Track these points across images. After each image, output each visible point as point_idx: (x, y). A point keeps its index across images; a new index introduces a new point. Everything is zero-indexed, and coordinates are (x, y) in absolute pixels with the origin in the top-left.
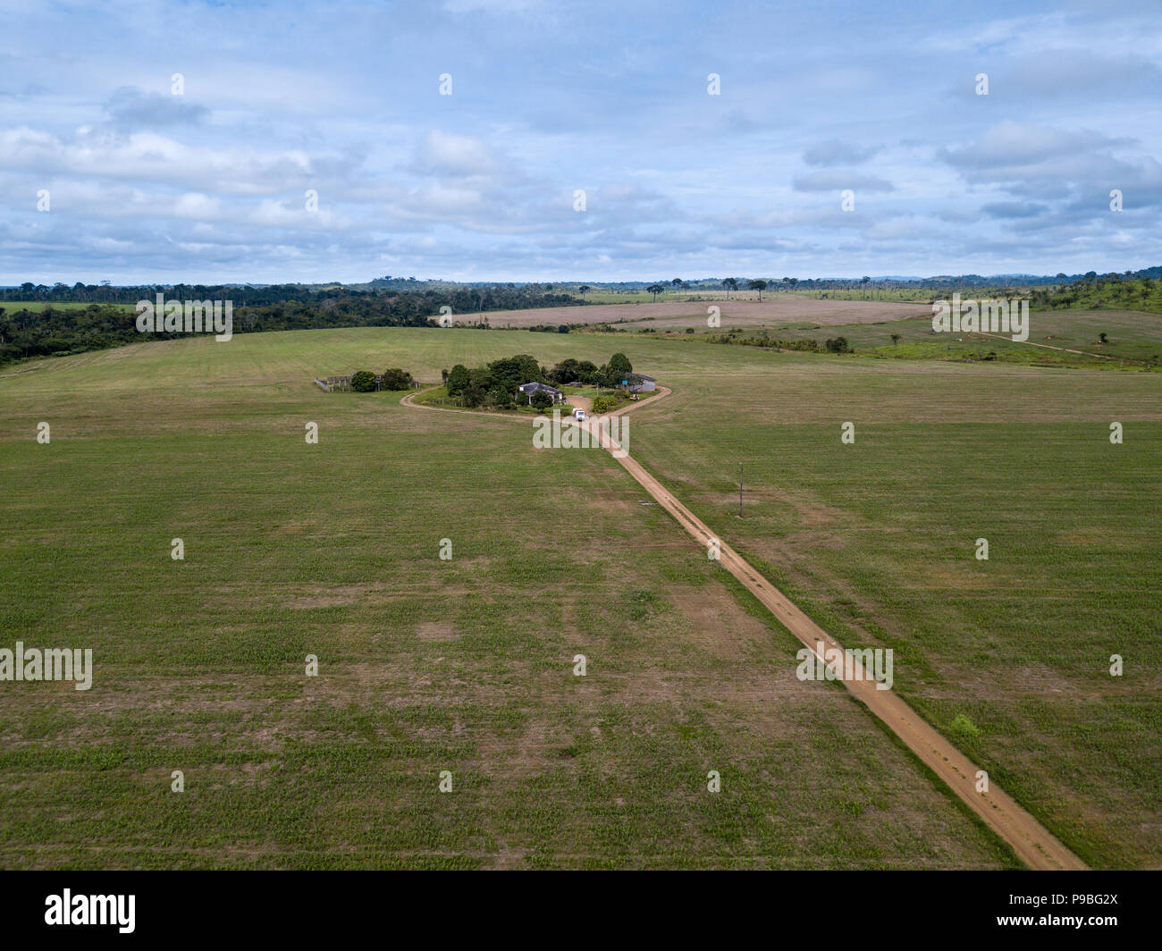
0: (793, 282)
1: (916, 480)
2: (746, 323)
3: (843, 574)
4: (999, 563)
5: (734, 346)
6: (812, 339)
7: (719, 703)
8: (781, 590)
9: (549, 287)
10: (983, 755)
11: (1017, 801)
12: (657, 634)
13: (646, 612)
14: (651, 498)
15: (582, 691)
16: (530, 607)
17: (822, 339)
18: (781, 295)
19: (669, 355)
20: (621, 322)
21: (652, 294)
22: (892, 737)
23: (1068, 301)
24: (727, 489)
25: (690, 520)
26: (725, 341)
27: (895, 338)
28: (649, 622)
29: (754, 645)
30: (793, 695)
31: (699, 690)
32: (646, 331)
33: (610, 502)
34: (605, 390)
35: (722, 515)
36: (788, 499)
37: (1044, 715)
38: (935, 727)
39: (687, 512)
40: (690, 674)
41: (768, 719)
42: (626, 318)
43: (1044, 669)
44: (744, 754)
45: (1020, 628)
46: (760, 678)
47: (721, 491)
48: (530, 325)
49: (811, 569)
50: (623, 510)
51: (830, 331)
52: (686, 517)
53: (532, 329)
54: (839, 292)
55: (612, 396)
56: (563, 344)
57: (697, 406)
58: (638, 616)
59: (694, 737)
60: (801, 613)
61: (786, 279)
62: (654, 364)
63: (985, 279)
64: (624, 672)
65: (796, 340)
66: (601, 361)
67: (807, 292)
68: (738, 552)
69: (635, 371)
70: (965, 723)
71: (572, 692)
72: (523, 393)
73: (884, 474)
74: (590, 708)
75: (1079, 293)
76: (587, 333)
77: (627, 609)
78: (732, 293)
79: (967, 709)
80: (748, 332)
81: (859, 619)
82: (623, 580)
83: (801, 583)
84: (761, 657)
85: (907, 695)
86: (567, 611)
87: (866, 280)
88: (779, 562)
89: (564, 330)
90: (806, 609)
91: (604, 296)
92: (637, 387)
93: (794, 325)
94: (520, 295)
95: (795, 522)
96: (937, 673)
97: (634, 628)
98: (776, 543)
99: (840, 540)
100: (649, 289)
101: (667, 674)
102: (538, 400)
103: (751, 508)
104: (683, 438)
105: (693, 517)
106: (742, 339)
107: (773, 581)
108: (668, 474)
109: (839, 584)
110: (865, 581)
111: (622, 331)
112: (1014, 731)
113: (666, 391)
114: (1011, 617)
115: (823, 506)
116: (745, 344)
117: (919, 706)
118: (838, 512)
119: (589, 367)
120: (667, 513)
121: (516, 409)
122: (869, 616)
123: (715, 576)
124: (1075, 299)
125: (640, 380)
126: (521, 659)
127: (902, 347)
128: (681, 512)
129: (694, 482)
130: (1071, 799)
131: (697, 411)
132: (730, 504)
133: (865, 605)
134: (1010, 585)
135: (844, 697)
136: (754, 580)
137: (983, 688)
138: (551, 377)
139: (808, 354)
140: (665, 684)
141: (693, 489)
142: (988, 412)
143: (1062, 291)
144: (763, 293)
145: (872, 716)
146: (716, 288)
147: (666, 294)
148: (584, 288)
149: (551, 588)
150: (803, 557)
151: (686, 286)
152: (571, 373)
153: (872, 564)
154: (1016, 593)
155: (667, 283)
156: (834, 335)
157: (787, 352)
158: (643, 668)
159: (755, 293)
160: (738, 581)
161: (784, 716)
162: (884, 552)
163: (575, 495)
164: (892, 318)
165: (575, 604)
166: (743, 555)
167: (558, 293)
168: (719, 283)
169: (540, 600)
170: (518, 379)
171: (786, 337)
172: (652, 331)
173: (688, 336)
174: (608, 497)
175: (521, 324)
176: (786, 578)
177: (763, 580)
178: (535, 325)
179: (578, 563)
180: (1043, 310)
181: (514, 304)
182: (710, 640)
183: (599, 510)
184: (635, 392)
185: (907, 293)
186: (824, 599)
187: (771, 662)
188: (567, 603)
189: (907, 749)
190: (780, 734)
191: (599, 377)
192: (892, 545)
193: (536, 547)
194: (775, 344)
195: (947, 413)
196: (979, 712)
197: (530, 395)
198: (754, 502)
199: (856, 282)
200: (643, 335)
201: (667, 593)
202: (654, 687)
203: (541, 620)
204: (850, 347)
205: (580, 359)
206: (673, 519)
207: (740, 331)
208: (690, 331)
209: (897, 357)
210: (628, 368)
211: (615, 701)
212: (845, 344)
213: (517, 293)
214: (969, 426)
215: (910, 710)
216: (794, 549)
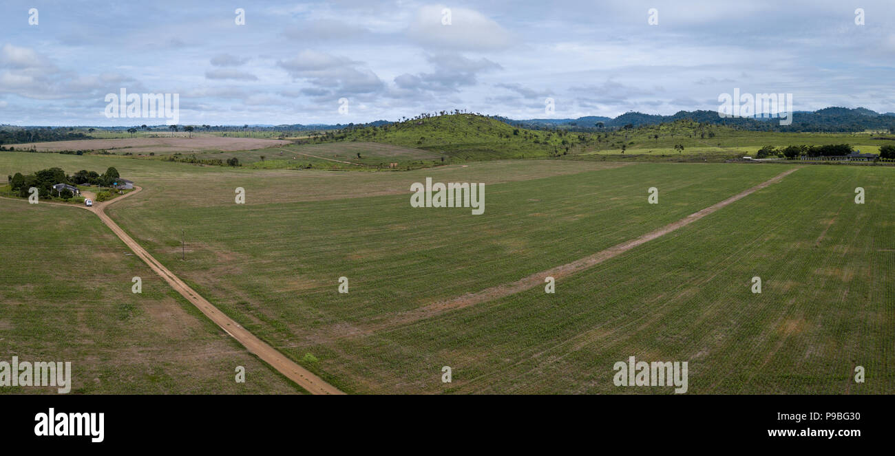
0: (208, 127)
1: (277, 234)
2: (183, 150)
3: (240, 287)
4: (321, 274)
5: (177, 163)
6: (219, 159)
7: (173, 363)
8: (207, 299)
9: (71, 129)
10: (320, 371)
11: (338, 388)
12: (135, 328)
13: (128, 315)
14: (131, 251)
15: (89, 359)
16: (58, 313)
17: (224, 159)
18: (201, 134)
19: (141, 168)
20: (112, 149)
21: (130, 133)
22: (273, 370)
23: (342, 138)
24: (176, 244)
25: (153, 263)
26: (172, 160)
27: (262, 158)
28: (129, 321)
29: (193, 331)
30: (216, 356)
31: (161, 356)
32: (127, 154)
33: (108, 254)
34: (104, 188)
35: (172, 259)
36: (209, 248)
37: (348, 346)
38: (295, 361)
39: (152, 259)
40: (155, 348)
41: (202, 369)
42: (116, 147)
43: (346, 324)
44: (188, 388)
45: (332, 305)
46: (197, 348)
47: (173, 246)
48: (59, 151)
49: (224, 286)
50: (114, 258)
51: (229, 155)
52: (151, 261)
53: (61, 153)
54: (232, 133)
55: (108, 192)
56: (79, 161)
57: (157, 197)
58: (123, 318)
59: (158, 381)
60: (219, 311)
61: (204, 126)
62: (132, 173)
63: (304, 126)
64: (115, 348)
65: (211, 159)
66: (101, 172)
67: (215, 133)
68: (182, 280)
69: (122, 177)
70: (310, 357)
71: (83, 360)
72: (55, 190)
73: (261, 232)
74: (93, 368)
75: (347, 134)
76: (93, 155)
77: (117, 314)
78: (175, 133)
79: (311, 350)
80: (185, 155)
81: (251, 311)
82: (115, 298)
83: (219, 295)
84: (197, 337)
85: (279, 348)
86: (80, 316)
87: (246, 126)
88: (206, 284)
89: (79, 153)
90: (222, 309)
91: (103, 134)
92: (122, 186)
93: (209, 151)
94: (54, 133)
95: (214, 261)
96: (295, 334)
97: (121, 324)
98: (203, 274)
99: (239, 270)
100: (129, 131)
101: (141, 349)
102: (64, 194)
103: (189, 254)
104: (149, 216)
105: (156, 262)
106: (181, 159)
107: (203, 295)
108: (141, 237)
109: (240, 293)
110: (253, 290)
111: (114, 154)
112: (334, 356)
113: (139, 189)
114: (329, 300)
115: (229, 252)
116: (183, 162)
117: (286, 352)
118: (238, 254)
119: (94, 175)
120: (141, 260)
121: (51, 199)
122: (256, 309)
123: (169, 294)
124: (345, 136)
125: (124, 182)
126: (51, 341)
127: (266, 163)
128: (149, 259)
129: (156, 241)
130: (363, 381)
131: (157, 200)
132: (178, 253)
133: (254, 303)
134: (327, 284)
135: (245, 353)
136: (191, 295)
137: (319, 338)
138: (72, 180)
139: (218, 167)
140: (140, 355)
141: (156, 245)
142: (310, 196)
143: (339, 133)
144: (192, 133)
145: (261, 361)
146: (165, 130)
147: (138, 133)
148: (92, 130)
149: (71, 303)
150: (219, 280)
151: (149, 129)
152: (84, 178)
153: (257, 281)
154: (330, 288)
155: (138, 127)
156: (231, 157)
157: (206, 166)
158: (126, 346)
159: (187, 133)
160: (182, 296)
161: (211, 367)
162: (263, 274)
163: (86, 250)
164: (260, 147)
165: (85, 312)
166: (185, 282)
167: (76, 132)
168: (167, 128)
169: (63, 309)
170: (53, 181)
171: (205, 158)
172: (131, 154)
173: (151, 157)
174: (105, 251)
175: (55, 150)
176: (210, 293)
177: (197, 294)
178: (63, 150)
179: (87, 288)
180: (332, 142)
181: (51, 138)
182: (167, 330)
183: (100, 258)
184: (121, 189)
185: (267, 134)
186: (232, 302)
187: (203, 339)
188: (80, 311)
189: (280, 374)
190: (209, 376)
191: (100, 181)
192: (267, 269)
193: (62, 279)
194: (199, 162)
195: (291, 197)
196: (318, 351)
197: (59, 190)
198: (191, 251)
199: (241, 128)
200: (126, 156)
201: (141, 305)
202: (133, 356)
203: (64, 321)
204: (239, 164)
205: (89, 170)
206: (144, 263)
207: (180, 154)
208: (152, 154)
209: (264, 168)
210: (117, 175)
211: (109, 364)
212: (237, 161)
213: (52, 132)
214: (302, 203)
215: (282, 355)
216: (214, 277)
